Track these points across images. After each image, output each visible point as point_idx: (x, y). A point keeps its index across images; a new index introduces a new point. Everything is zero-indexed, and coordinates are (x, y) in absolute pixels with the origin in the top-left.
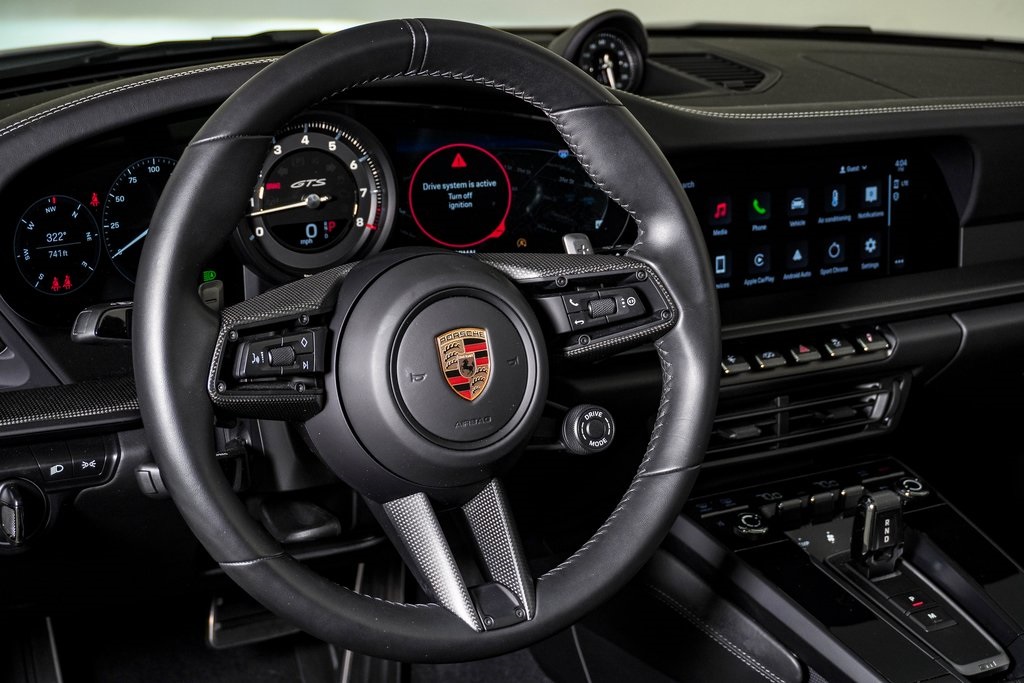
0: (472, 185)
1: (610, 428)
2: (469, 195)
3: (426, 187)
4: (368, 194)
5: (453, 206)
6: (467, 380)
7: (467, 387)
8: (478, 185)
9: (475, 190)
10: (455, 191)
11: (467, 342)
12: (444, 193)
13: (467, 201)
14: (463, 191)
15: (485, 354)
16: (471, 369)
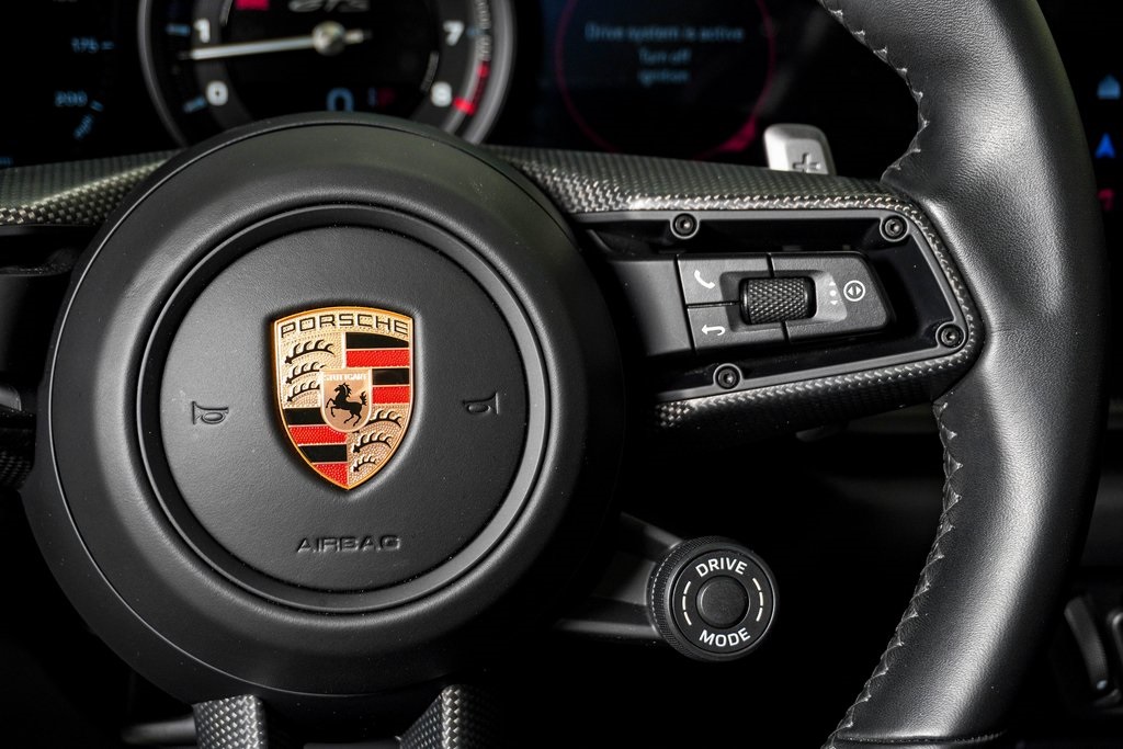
0: (690, 34)
1: (763, 603)
2: (683, 56)
3: (594, 32)
4: (466, 41)
5: (647, 78)
6: (342, 437)
7: (339, 453)
8: (706, 34)
9: (696, 46)
10: (654, 46)
11: (354, 340)
12: (629, 47)
13: (680, 67)
14: (670, 46)
15: (402, 376)
16: (355, 409)
